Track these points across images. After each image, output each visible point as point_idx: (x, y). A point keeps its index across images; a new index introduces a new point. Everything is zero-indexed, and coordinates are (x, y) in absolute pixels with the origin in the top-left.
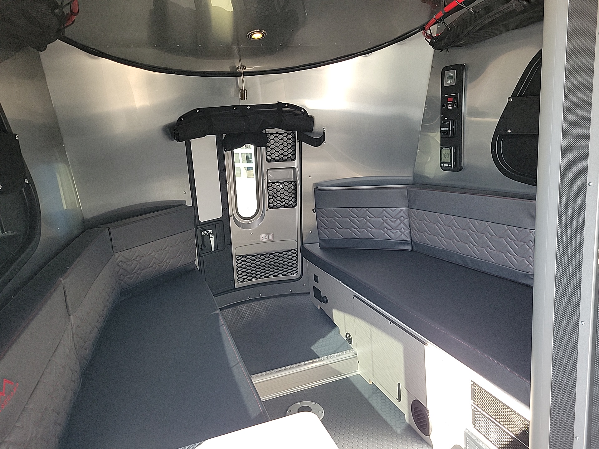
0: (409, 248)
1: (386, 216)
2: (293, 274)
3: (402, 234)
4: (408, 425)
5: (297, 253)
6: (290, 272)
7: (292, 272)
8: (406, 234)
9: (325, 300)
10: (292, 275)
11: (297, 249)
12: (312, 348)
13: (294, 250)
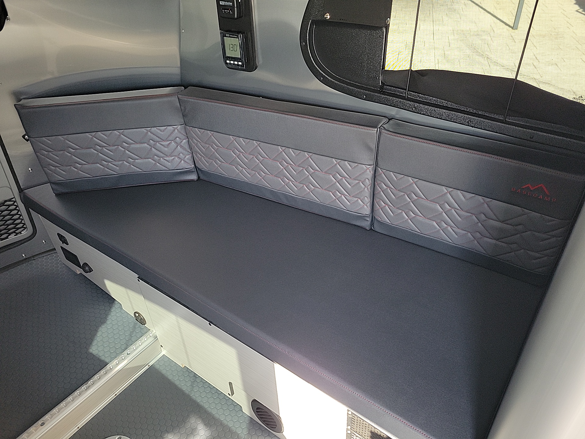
0: (194, 177)
1: (154, 140)
2: (20, 233)
3: (181, 161)
4: (249, 418)
5: (15, 204)
6: (14, 232)
7: (16, 231)
8: (187, 161)
9: (87, 268)
10: (19, 235)
11: (14, 197)
12: (91, 351)
13: (10, 200)
